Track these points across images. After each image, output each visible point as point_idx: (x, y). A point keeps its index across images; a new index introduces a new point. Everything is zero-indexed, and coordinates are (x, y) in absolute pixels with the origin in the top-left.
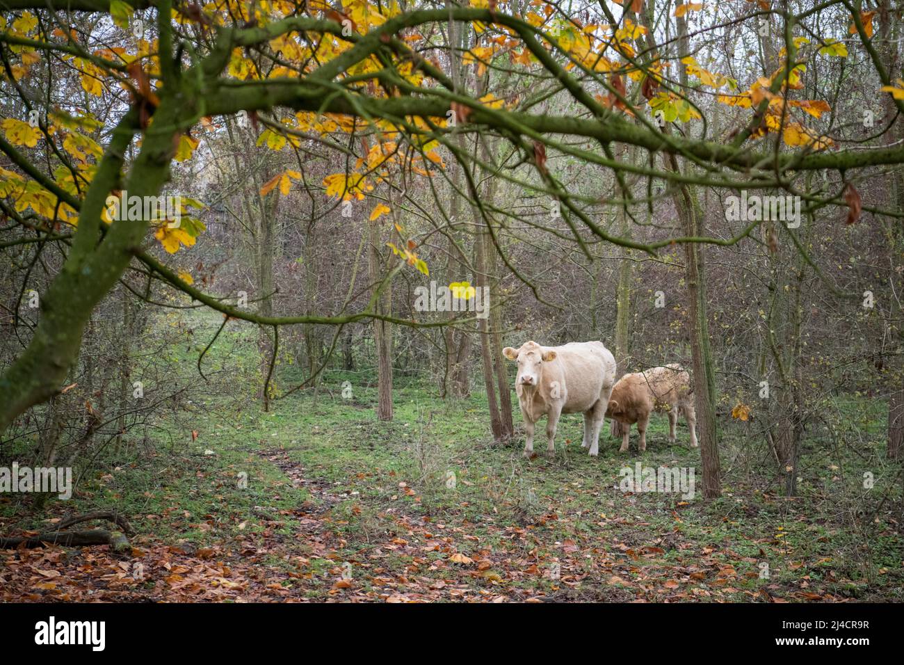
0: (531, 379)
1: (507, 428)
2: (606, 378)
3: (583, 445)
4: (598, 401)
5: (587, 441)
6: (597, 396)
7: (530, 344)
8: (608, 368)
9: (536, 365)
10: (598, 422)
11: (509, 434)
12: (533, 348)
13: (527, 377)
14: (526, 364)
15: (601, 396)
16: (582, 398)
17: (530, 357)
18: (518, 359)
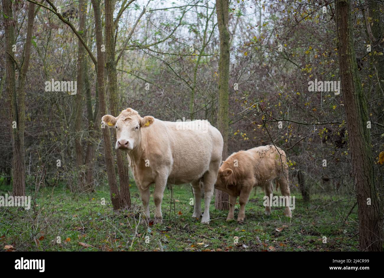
0: (127, 143)
1: (125, 201)
2: (214, 151)
3: (194, 215)
4: (207, 172)
5: (197, 212)
6: (207, 167)
7: (128, 111)
8: (215, 142)
9: (133, 129)
10: (208, 193)
11: (127, 207)
12: (131, 115)
13: (123, 141)
14: (123, 129)
15: (210, 168)
16: (191, 167)
17: (127, 123)
18: (116, 125)
